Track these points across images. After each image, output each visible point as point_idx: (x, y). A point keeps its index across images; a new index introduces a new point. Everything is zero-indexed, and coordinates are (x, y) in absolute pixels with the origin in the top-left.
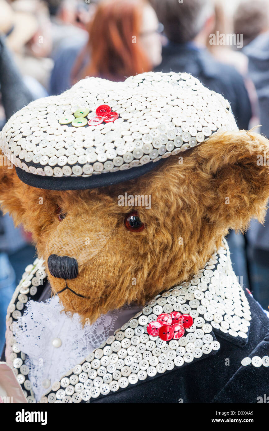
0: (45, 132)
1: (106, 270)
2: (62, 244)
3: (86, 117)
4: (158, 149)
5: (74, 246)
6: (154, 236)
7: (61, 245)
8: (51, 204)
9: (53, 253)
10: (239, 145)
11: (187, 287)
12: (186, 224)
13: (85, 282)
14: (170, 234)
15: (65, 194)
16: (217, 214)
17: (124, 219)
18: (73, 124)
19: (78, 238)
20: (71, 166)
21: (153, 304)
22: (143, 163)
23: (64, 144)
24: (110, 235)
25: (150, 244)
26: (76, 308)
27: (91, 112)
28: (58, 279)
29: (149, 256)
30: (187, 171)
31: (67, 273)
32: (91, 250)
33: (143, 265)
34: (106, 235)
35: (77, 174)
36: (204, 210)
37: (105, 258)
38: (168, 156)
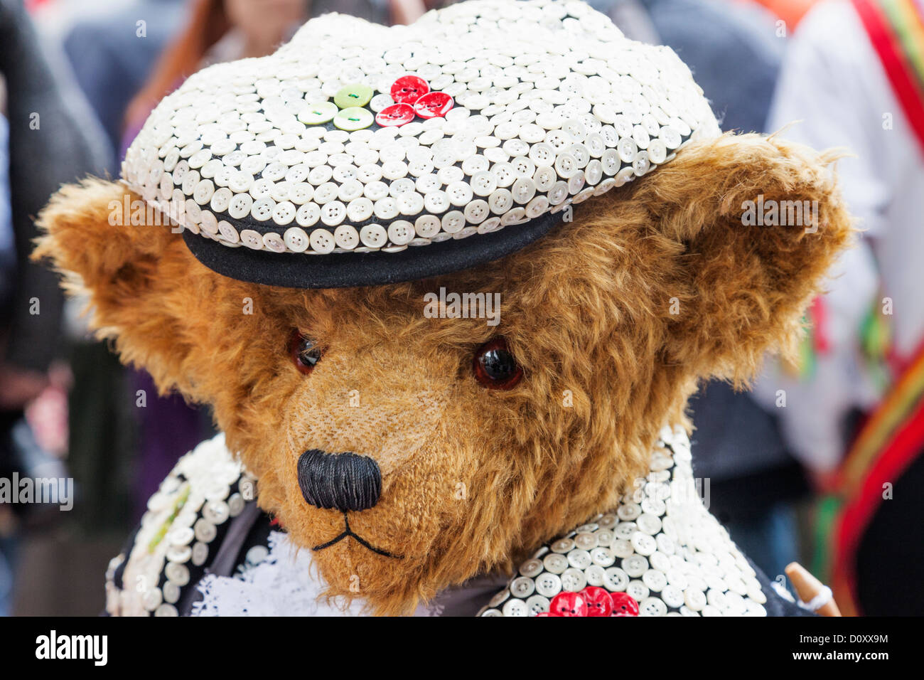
0: (270, 144)
1: (445, 484)
2: (333, 424)
3: (367, 106)
4: (566, 180)
5: (367, 426)
6: (548, 397)
7: (332, 426)
8: (277, 326)
9: (312, 447)
10: (754, 168)
11: (611, 527)
12: (625, 368)
13: (395, 517)
14: (587, 392)
15: (319, 299)
16: (694, 343)
17: (471, 358)
18: (336, 122)
19: (373, 406)
20: (358, 226)
21: (533, 570)
22: (531, 214)
23: (328, 173)
24: (448, 399)
25: (540, 417)
26: (368, 585)
27: (376, 93)
28: (323, 512)
29: (538, 449)
30: (626, 235)
31: (355, 494)
32: (411, 437)
33: (524, 472)
34: (438, 400)
35: (372, 245)
36: (665, 332)
37: (442, 455)
38: (585, 198)
